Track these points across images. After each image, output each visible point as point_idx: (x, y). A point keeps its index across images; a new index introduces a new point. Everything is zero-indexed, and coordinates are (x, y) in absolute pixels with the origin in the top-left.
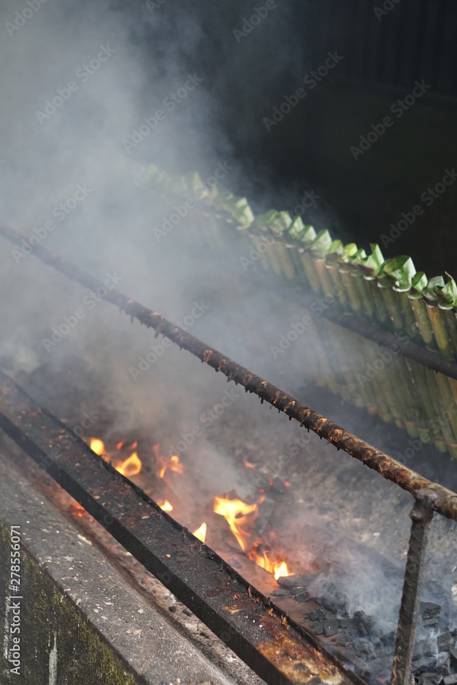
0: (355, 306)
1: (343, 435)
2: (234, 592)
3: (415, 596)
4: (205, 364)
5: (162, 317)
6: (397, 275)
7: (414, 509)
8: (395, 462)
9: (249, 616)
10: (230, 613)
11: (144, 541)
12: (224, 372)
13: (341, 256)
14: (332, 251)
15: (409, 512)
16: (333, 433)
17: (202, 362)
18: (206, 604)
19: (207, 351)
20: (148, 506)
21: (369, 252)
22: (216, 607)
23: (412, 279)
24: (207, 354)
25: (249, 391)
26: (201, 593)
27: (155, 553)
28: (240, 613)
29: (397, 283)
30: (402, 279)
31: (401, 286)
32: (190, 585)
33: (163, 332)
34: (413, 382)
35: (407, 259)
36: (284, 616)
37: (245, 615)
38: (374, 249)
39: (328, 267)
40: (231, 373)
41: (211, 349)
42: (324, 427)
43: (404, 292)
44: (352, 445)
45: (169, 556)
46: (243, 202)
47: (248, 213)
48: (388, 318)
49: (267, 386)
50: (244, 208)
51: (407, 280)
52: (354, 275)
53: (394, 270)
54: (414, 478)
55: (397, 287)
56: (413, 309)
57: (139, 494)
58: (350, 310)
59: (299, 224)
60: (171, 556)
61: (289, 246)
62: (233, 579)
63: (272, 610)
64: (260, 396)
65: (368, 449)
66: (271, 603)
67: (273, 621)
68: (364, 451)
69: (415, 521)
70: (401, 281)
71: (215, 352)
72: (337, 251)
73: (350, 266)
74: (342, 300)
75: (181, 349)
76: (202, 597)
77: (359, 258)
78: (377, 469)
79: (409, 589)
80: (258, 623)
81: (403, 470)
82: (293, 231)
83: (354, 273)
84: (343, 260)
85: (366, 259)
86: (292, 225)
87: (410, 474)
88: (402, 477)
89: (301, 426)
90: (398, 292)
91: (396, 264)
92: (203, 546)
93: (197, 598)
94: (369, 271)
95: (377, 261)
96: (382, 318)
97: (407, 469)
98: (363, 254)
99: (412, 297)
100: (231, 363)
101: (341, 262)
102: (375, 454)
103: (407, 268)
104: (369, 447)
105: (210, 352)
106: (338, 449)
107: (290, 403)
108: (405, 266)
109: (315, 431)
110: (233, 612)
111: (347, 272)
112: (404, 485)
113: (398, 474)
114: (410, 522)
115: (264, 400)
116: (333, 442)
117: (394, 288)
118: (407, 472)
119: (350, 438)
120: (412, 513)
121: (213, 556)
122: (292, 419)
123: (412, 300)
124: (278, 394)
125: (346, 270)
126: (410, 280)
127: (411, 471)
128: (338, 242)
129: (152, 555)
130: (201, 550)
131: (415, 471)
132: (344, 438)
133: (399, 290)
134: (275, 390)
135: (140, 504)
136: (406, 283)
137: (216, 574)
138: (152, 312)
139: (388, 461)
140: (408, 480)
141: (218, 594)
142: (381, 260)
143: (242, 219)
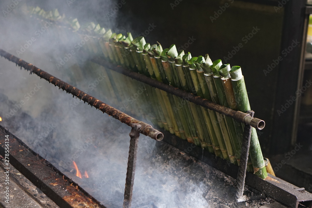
0: (122, 62)
1: (105, 106)
2: (56, 178)
3: (132, 171)
4: (51, 83)
5: (33, 66)
6: (137, 45)
7: (131, 132)
8: (126, 115)
9: (62, 186)
10: (53, 185)
11: (19, 160)
12: (58, 86)
13: (115, 39)
14: (112, 37)
15: (129, 134)
16: (101, 105)
17: (50, 83)
18: (43, 183)
19: (51, 77)
20: (23, 147)
21: (127, 36)
22: (47, 184)
23: (144, 46)
24: (51, 79)
25: (68, 93)
26: (41, 178)
27: (23, 164)
28: (58, 186)
29: (138, 49)
30: (140, 47)
31: (140, 50)
32: (37, 176)
33: (33, 72)
34: (147, 95)
35: (142, 38)
36: (77, 186)
37: (60, 186)
38: (129, 34)
39: (110, 45)
40: (61, 86)
41: (53, 76)
42: (98, 103)
43: (141, 53)
44: (108, 109)
45: (29, 165)
46: (76, 20)
47: (78, 24)
48: (135, 66)
49: (75, 89)
50: (76, 22)
51: (142, 47)
52: (120, 47)
53: (136, 43)
54: (133, 120)
55: (138, 50)
56: (145, 59)
57: (19, 142)
58: (120, 64)
59: (98, 27)
60: (30, 165)
61: (94, 37)
62: (57, 173)
63: (72, 184)
64: (72, 94)
65: (115, 110)
66: (72, 181)
67: (72, 188)
68: (113, 111)
69: (132, 137)
70: (140, 48)
71: (55, 77)
72: (114, 37)
73: (119, 43)
74: (117, 60)
75: (41, 79)
76: (42, 180)
77: (122, 39)
78: (118, 119)
79: (130, 168)
80: (65, 189)
81: (128, 117)
82: (96, 30)
83: (121, 46)
84: (116, 41)
85: (125, 39)
86: (95, 27)
87: (131, 119)
88: (128, 120)
89: (88, 104)
90: (138, 53)
91: (137, 40)
92: (45, 161)
93: (40, 180)
94: (126, 45)
95: (130, 40)
96: (133, 67)
97: (130, 117)
98: (124, 37)
99: (144, 54)
100: (61, 81)
101: (115, 42)
102: (117, 112)
103: (142, 42)
104: (116, 109)
105: (53, 77)
106: (104, 113)
107: (84, 95)
108: (141, 41)
109: (94, 106)
110: (55, 185)
111: (118, 46)
112: (129, 124)
113: (126, 119)
114: (130, 138)
115: (74, 96)
116: (101, 110)
117: (137, 51)
118: (130, 118)
119: (108, 107)
120: (130, 133)
121: (49, 164)
122: (86, 102)
123: (144, 55)
124: (79, 92)
125: (117, 45)
126: (143, 47)
127: (132, 118)
128: (114, 34)
129: (22, 164)
130: (44, 162)
131: (133, 117)
132: (105, 107)
133: (139, 52)
134: (78, 90)
135: (20, 146)
136: (141, 48)
137: (49, 171)
138: (29, 64)
139: (123, 114)
140: (130, 121)
141: (49, 179)
142: (132, 39)
143: (75, 27)
